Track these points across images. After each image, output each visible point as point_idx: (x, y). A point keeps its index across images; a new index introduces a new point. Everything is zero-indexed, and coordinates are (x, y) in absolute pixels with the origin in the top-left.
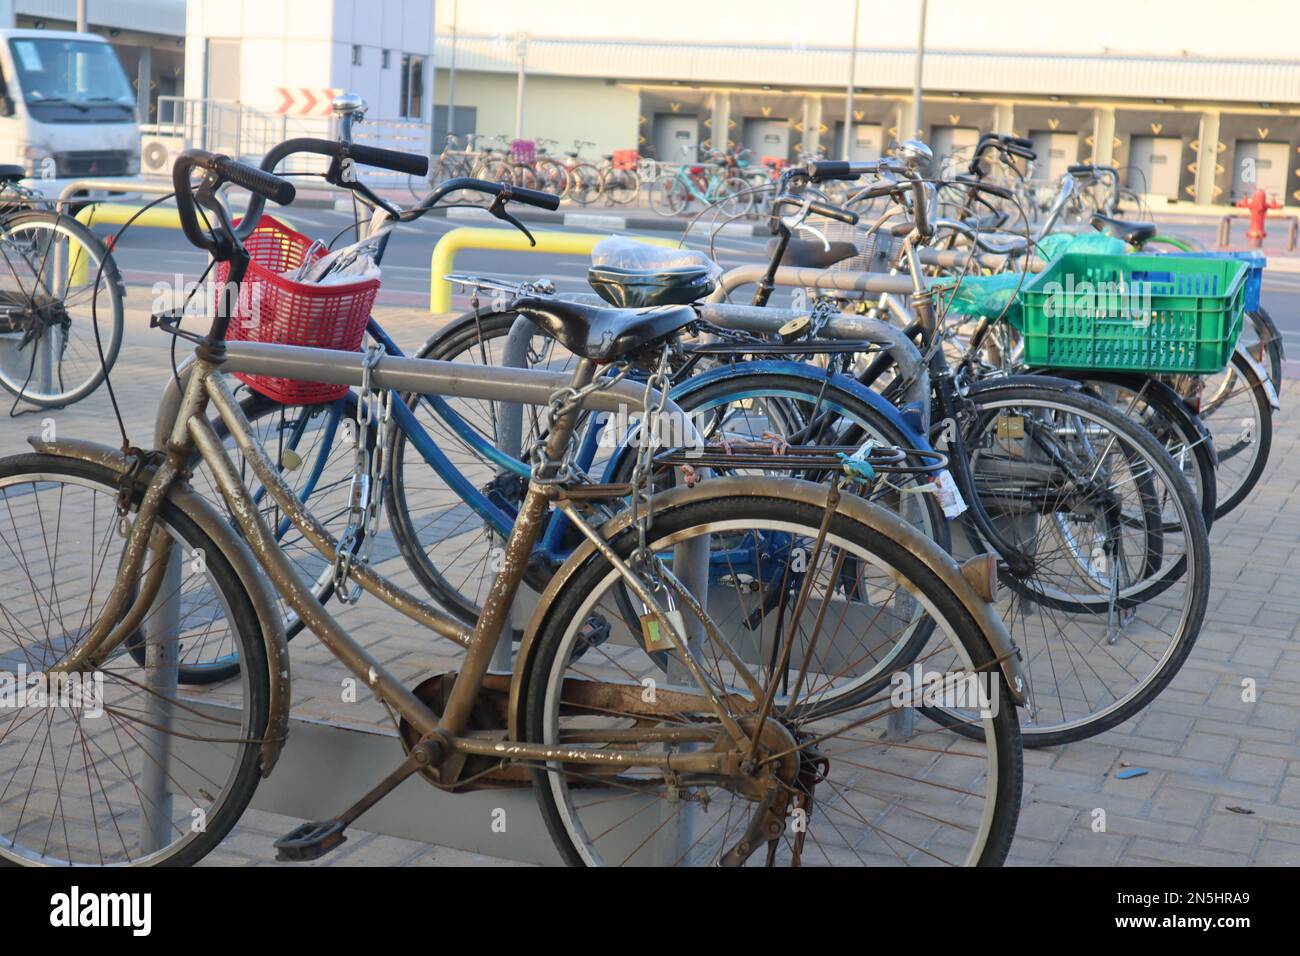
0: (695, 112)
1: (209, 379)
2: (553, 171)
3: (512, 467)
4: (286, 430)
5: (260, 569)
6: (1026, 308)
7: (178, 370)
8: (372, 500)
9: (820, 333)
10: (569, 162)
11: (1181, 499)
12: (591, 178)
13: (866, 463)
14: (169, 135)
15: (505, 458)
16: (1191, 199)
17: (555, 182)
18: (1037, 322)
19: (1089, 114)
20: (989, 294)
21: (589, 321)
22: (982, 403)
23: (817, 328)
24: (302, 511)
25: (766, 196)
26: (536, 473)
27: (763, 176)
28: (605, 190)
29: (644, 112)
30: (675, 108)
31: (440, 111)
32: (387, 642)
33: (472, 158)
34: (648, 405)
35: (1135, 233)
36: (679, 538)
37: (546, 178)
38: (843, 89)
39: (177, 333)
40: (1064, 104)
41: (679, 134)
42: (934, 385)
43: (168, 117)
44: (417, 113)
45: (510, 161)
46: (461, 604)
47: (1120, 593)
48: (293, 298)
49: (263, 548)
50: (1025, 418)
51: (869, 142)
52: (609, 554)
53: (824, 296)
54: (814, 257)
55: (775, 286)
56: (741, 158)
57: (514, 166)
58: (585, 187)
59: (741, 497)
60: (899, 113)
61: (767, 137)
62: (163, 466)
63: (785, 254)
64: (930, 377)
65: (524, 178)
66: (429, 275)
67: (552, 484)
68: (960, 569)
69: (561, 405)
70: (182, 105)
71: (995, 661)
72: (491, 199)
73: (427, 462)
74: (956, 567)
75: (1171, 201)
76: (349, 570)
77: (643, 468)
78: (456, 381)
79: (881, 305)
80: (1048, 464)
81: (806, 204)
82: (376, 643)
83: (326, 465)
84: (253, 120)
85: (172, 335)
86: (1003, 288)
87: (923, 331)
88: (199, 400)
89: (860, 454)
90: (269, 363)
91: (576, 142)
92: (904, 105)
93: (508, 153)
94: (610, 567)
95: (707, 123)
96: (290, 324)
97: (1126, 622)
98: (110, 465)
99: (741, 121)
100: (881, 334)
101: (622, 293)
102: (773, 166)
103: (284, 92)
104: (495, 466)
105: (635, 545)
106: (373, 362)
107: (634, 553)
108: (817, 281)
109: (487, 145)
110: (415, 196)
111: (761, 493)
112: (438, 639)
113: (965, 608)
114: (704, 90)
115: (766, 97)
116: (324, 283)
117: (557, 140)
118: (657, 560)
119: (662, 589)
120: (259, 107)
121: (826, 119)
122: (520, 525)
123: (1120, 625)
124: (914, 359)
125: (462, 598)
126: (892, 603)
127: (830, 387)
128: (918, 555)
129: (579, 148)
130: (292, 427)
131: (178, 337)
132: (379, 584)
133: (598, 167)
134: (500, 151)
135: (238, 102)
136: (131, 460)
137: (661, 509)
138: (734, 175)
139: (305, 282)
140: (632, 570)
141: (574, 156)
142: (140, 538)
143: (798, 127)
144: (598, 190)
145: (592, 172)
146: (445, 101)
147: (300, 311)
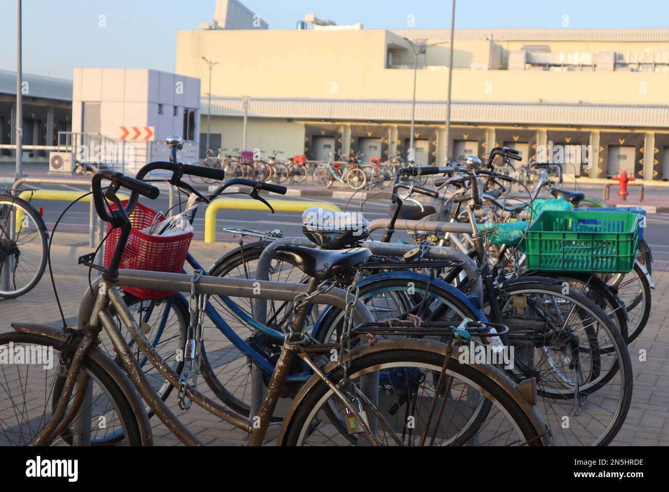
0: (334, 135)
1: (110, 291)
2: (262, 166)
3: (261, 328)
4: (143, 312)
5: (137, 392)
6: (528, 240)
7: (92, 284)
8: (197, 353)
9: (425, 256)
10: (271, 162)
11: (616, 340)
12: (282, 169)
13: (466, 331)
14: (64, 151)
15: (260, 325)
16: (587, 175)
17: (263, 172)
18: (533, 247)
19: (533, 133)
20: (506, 233)
21: (316, 257)
22: (510, 292)
23: (423, 254)
24: (160, 360)
25: (372, 178)
26: (288, 338)
27: (371, 167)
28: (289, 176)
29: (307, 135)
30: (323, 133)
31: (203, 136)
32: (194, 423)
33: (221, 161)
34: (348, 302)
35: (574, 197)
36: (365, 372)
37: (259, 170)
38: (409, 122)
39: (91, 266)
40: (521, 128)
41: (325, 146)
42: (484, 282)
43: (63, 143)
44: (192, 138)
45: (241, 162)
46: (235, 402)
47: (580, 388)
48: (148, 244)
49: (139, 381)
50: (527, 297)
51: (422, 149)
52: (327, 382)
53: (419, 234)
54: (414, 214)
55: (395, 230)
56: (359, 159)
57: (243, 164)
58: (279, 174)
59: (398, 350)
60: (437, 133)
61: (370, 147)
62: (85, 338)
63: (400, 213)
64: (482, 278)
65: (248, 171)
66: (204, 222)
67: (296, 344)
68: (517, 387)
69: (300, 302)
70: (70, 136)
71: (537, 437)
72: (251, 189)
73: (218, 328)
74: (515, 386)
75: (576, 177)
76: (186, 392)
77: (346, 335)
78: (241, 289)
79: (446, 237)
80: (540, 321)
81: (411, 187)
82: (190, 423)
83: (165, 329)
84: (107, 143)
85: (89, 267)
86: (514, 230)
87: (477, 254)
88: (105, 302)
89: (462, 326)
90: (140, 280)
91: (274, 151)
92: (440, 130)
93: (239, 158)
94: (329, 388)
95: (339, 140)
96: (146, 257)
97: (583, 404)
98: (56, 338)
99: (357, 139)
100: (457, 256)
101: (321, 237)
102: (376, 162)
103: (124, 129)
104: (253, 328)
105: (342, 377)
106: (197, 279)
107: (341, 381)
108: (415, 227)
109: (228, 154)
110: (192, 181)
111: (409, 348)
112: (221, 421)
113: (521, 408)
114: (337, 123)
115: (369, 127)
116: (163, 235)
117: (264, 150)
118: (353, 385)
119: (356, 400)
120: (111, 136)
121: (400, 138)
122: (279, 367)
123: (580, 406)
124: (474, 269)
125: (235, 399)
126: (465, 399)
127: (431, 285)
128: (494, 380)
129: (275, 154)
130: (146, 311)
131: (92, 269)
132: (202, 400)
133: (286, 164)
134: (235, 157)
135: (100, 134)
136: (68, 335)
137: (355, 357)
138: (356, 167)
139: (154, 235)
140: (340, 390)
141: (273, 159)
142: (72, 377)
143: (386, 142)
144: (285, 176)
145: (283, 167)
146: (205, 131)
147: (151, 250)
